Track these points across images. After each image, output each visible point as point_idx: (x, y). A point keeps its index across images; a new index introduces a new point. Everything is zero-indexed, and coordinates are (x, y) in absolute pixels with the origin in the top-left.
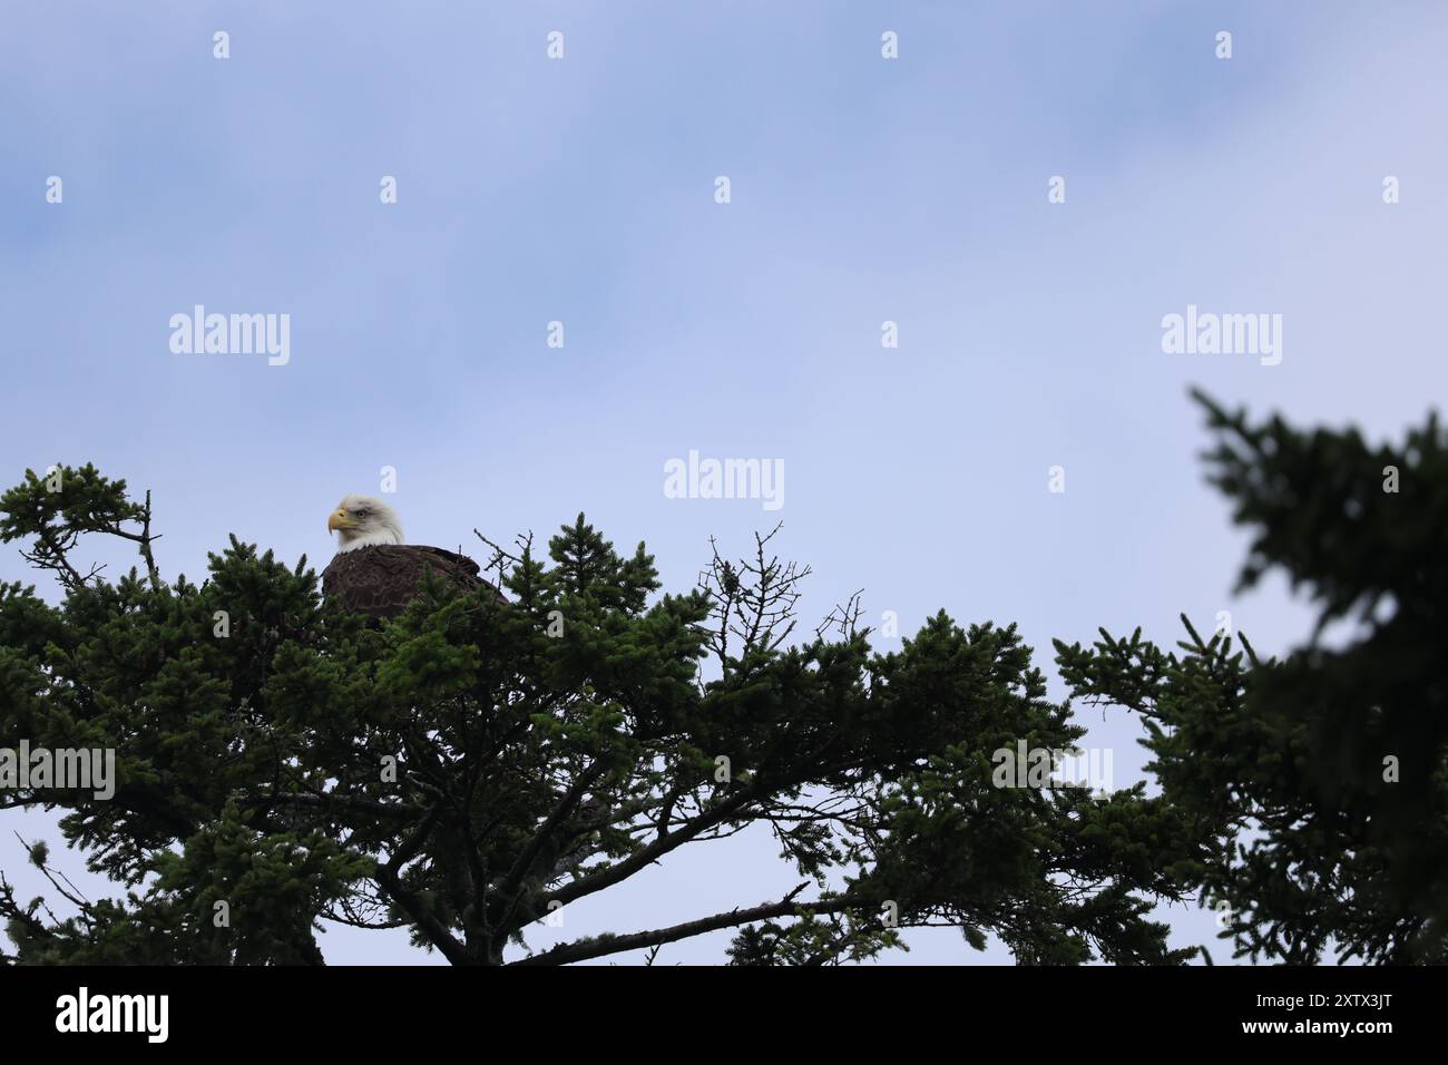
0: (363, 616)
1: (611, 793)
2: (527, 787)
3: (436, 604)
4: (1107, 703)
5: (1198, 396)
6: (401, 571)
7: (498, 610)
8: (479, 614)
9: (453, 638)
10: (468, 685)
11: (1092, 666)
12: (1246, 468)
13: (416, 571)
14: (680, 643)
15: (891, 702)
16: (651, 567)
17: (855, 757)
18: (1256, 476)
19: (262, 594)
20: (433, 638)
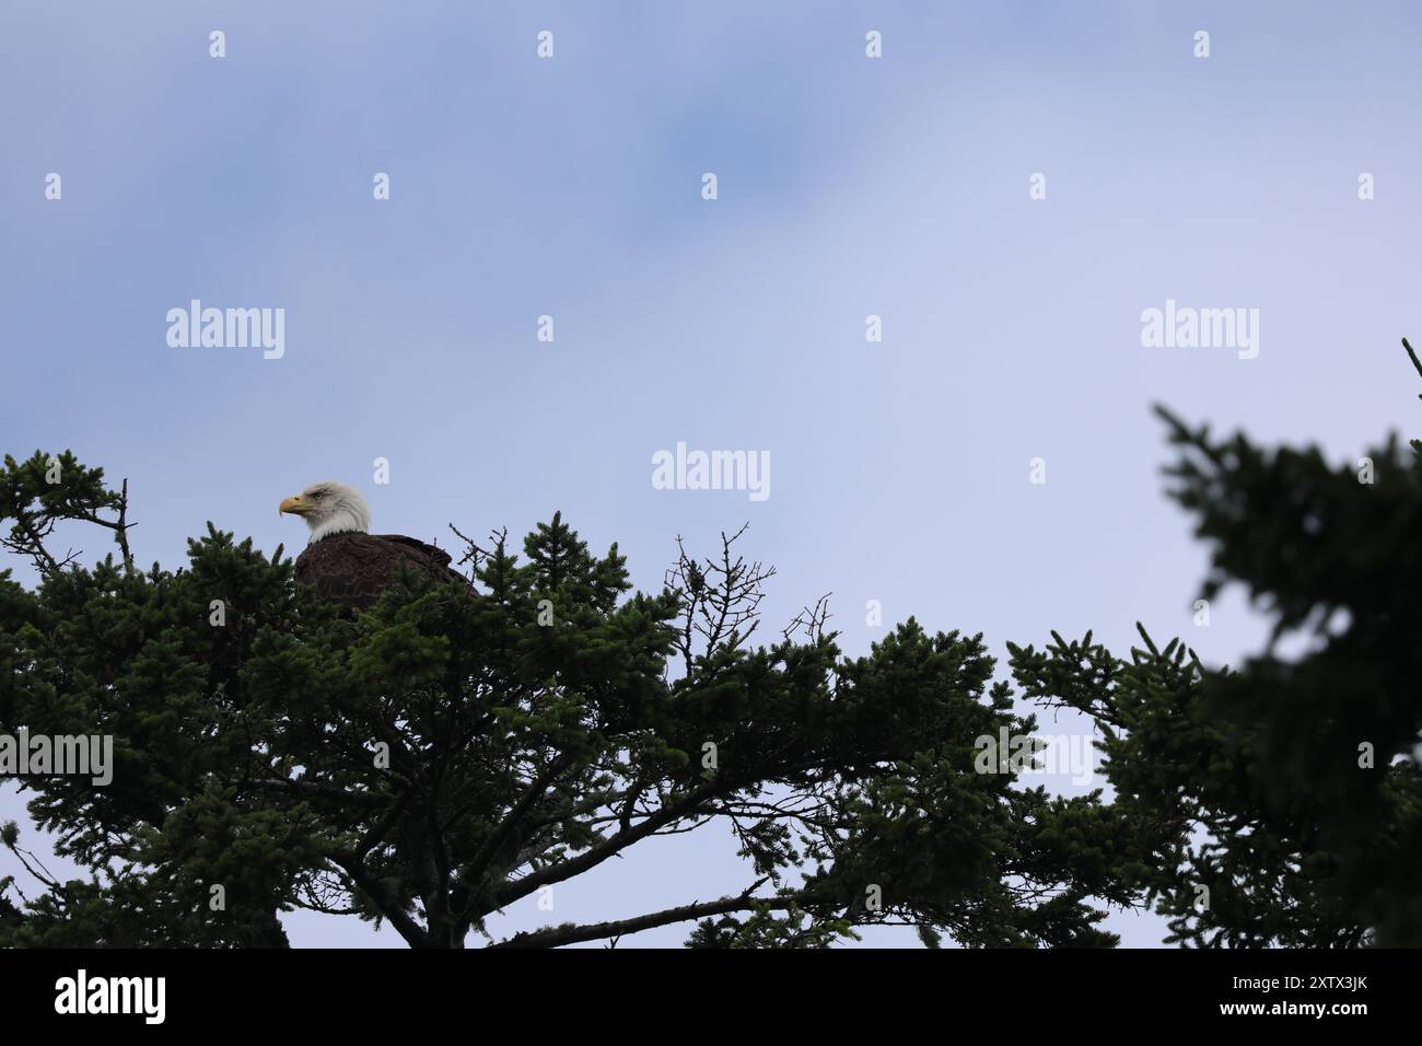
0: (337, 605)
1: (574, 786)
2: (492, 778)
3: (410, 594)
4: (1059, 705)
5: (1162, 413)
6: (373, 561)
7: (471, 602)
8: (451, 606)
9: (425, 629)
10: (439, 676)
11: (1044, 669)
12: (1206, 482)
13: (388, 562)
14: (650, 638)
15: (855, 705)
16: (623, 568)
17: (818, 756)
18: (1216, 491)
19: (240, 581)
20: (406, 629)
